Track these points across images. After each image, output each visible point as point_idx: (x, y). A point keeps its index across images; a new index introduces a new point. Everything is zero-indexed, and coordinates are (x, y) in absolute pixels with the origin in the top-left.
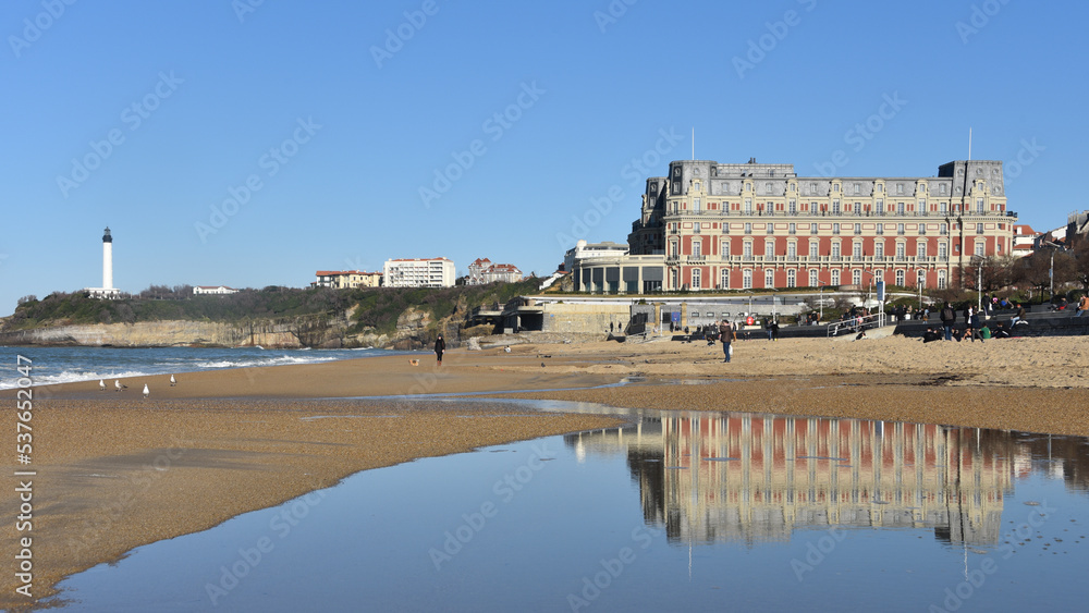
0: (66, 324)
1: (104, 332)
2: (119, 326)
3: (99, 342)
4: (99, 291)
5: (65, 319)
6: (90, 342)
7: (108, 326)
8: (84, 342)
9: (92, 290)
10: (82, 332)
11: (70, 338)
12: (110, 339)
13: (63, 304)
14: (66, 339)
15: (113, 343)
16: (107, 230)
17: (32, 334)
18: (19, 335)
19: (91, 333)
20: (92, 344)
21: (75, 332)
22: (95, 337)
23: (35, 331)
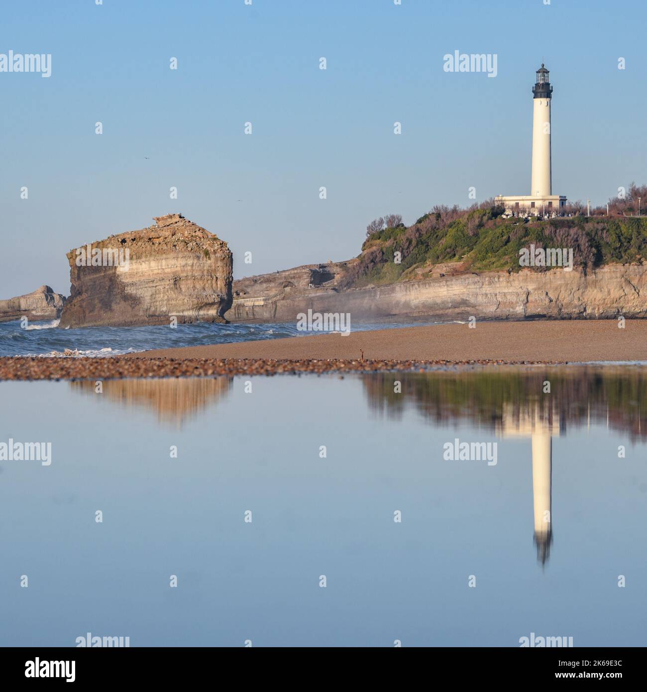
0: (455, 273)
1: (530, 288)
4: (525, 202)
5: (454, 264)
6: (505, 311)
7: (540, 275)
8: (491, 309)
9: (510, 201)
10: (487, 289)
11: (465, 302)
13: (452, 232)
14: (456, 305)
16: (544, 71)
17: (392, 295)
18: (367, 298)
19: (506, 291)
20: (508, 313)
21: (474, 290)
22: (514, 299)
23: (398, 288)
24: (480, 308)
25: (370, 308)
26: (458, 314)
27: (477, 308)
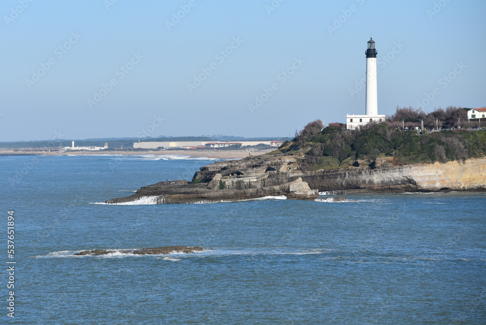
1: (441, 172)
2: (453, 166)
3: (438, 185)
6: (430, 185)
7: (444, 165)
8: (425, 186)
10: (421, 174)
11: (410, 181)
12: (447, 181)
14: (403, 182)
15: (450, 186)
16: (371, 42)
17: (359, 176)
18: (339, 178)
19: (430, 174)
20: (432, 187)
21: (415, 174)
22: (435, 179)
23: (363, 173)
24: (419, 184)
25: (342, 184)
26: (403, 187)
27: (417, 184)
